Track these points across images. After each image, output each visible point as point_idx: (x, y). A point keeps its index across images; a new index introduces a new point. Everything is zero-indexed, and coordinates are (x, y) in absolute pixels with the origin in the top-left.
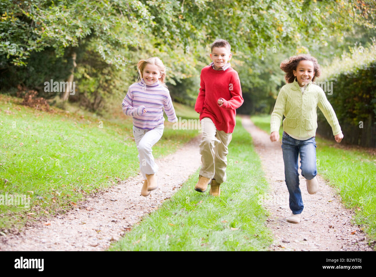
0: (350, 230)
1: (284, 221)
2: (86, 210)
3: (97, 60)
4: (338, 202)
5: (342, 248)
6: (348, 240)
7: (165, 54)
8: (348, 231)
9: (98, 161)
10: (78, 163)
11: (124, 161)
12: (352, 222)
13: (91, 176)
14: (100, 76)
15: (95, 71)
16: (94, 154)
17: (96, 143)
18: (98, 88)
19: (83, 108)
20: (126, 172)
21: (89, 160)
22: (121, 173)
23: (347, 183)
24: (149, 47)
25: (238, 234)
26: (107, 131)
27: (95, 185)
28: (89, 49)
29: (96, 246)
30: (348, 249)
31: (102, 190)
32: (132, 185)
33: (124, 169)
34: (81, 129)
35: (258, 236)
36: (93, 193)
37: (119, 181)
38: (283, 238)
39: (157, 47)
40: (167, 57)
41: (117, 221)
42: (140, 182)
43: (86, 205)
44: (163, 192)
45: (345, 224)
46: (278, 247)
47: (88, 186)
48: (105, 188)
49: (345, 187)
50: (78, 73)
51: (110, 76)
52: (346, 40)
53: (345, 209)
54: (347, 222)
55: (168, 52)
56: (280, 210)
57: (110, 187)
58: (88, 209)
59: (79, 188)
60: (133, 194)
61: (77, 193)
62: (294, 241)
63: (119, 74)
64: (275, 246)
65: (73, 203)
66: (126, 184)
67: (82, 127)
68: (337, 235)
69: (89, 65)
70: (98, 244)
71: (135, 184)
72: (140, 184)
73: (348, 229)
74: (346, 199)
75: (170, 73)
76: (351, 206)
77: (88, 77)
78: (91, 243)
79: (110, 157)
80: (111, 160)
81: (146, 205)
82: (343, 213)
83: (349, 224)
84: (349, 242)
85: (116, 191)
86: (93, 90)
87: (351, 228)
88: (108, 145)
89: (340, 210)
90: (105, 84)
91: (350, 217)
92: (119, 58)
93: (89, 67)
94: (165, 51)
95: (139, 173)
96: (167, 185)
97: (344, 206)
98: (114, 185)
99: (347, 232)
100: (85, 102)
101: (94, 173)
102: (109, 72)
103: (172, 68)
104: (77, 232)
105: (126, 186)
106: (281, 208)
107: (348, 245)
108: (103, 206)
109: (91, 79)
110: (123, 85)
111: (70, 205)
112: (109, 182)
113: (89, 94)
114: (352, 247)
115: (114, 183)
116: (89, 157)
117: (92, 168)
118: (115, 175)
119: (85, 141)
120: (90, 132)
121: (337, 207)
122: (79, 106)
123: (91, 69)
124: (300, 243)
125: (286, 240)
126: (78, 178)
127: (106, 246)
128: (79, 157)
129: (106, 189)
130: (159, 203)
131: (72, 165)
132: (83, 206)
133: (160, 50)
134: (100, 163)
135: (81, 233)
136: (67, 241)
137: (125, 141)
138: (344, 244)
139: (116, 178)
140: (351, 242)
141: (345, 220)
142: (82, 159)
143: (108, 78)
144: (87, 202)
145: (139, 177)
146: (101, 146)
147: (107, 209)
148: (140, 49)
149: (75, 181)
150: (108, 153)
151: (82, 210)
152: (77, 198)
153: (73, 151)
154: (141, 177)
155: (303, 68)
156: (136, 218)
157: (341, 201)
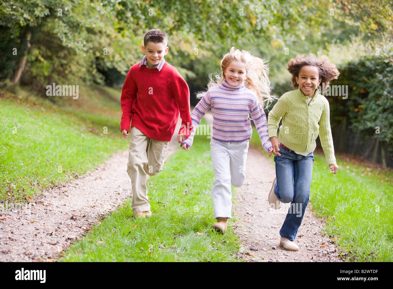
0: (321, 241)
1: (252, 228)
2: (42, 206)
3: (52, 42)
4: (308, 210)
5: (312, 259)
6: (318, 250)
7: (127, 40)
8: (319, 241)
9: (54, 153)
10: (33, 154)
11: (82, 154)
12: (323, 233)
13: (47, 169)
14: (55, 59)
15: (49, 54)
16: (50, 145)
17: (52, 133)
18: (52, 72)
19: (35, 93)
20: (84, 167)
21: (45, 151)
22: (79, 167)
23: (318, 190)
24: (111, 31)
25: (205, 239)
26: (63, 120)
27: (52, 178)
28: (45, 29)
29: (56, 244)
30: (318, 260)
31: (59, 184)
32: (90, 180)
33: (82, 163)
34: (35, 116)
35: (225, 242)
36: (50, 187)
37: (76, 176)
38: (250, 246)
39: (119, 32)
40: (129, 43)
41: (76, 219)
42: (99, 178)
43: (43, 200)
44: (123, 190)
45: (316, 234)
46: (246, 255)
47: (44, 179)
48: (62, 183)
49: (316, 194)
50: (32, 55)
51: (66, 60)
52: (324, 35)
53: (316, 218)
54: (318, 232)
55: (130, 38)
56: (247, 215)
57: (67, 182)
58: (45, 204)
59: (34, 181)
60: (92, 191)
61: (33, 187)
62: (262, 250)
63: (76, 58)
64: (242, 254)
65: (29, 198)
66: (84, 179)
67: (36, 115)
68: (308, 245)
69: (44, 46)
70: (57, 242)
71: (93, 179)
72: (98, 179)
73: (319, 240)
74: (317, 207)
75: (131, 60)
76: (323, 215)
77: (42, 59)
78: (49, 241)
79: (67, 149)
80: (68, 153)
81: (106, 203)
82: (314, 222)
83: (320, 234)
84: (320, 253)
85: (73, 186)
86: (46, 74)
87: (322, 238)
88: (64, 135)
89: (311, 218)
90: (60, 69)
91: (321, 226)
92: (80, 42)
93: (43, 48)
94: (128, 37)
95: (97, 168)
96: (127, 182)
97: (315, 214)
98: (71, 180)
99: (318, 243)
100: (37, 86)
101: (51, 166)
102: (65, 56)
103: (133, 55)
104: (34, 229)
105: (84, 181)
106: (248, 213)
107: (319, 256)
108: (60, 202)
109: (45, 63)
110: (80, 70)
111: (25, 199)
112: (67, 176)
113: (42, 78)
114: (323, 259)
115: (71, 177)
116: (45, 148)
117: (48, 160)
118: (72, 169)
119: (40, 130)
120: (44, 120)
121: (308, 215)
122: (31, 90)
123: (46, 51)
124: (269, 252)
125: (254, 248)
126: (34, 171)
127: (65, 245)
128: (34, 147)
129: (64, 184)
130: (120, 202)
131: (26, 155)
132: (40, 201)
133: (123, 36)
134: (56, 156)
135: (38, 230)
136: (24, 238)
137: (82, 132)
138: (314, 255)
139: (74, 172)
140: (322, 253)
141: (316, 229)
142: (37, 149)
143: (64, 62)
144: (43, 196)
145: (98, 172)
146: (57, 137)
147: (65, 205)
148: (100, 32)
149: (31, 173)
150: (65, 144)
151: (39, 205)
152: (33, 192)
153: (27, 140)
154: (100, 172)
155: (305, 74)
156: (96, 217)
157: (311, 209)
